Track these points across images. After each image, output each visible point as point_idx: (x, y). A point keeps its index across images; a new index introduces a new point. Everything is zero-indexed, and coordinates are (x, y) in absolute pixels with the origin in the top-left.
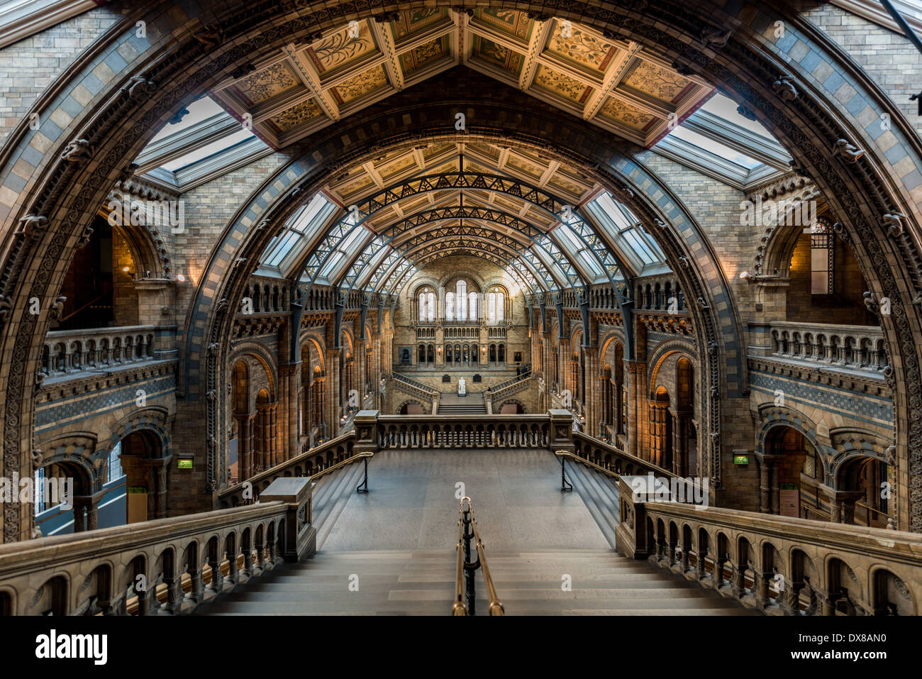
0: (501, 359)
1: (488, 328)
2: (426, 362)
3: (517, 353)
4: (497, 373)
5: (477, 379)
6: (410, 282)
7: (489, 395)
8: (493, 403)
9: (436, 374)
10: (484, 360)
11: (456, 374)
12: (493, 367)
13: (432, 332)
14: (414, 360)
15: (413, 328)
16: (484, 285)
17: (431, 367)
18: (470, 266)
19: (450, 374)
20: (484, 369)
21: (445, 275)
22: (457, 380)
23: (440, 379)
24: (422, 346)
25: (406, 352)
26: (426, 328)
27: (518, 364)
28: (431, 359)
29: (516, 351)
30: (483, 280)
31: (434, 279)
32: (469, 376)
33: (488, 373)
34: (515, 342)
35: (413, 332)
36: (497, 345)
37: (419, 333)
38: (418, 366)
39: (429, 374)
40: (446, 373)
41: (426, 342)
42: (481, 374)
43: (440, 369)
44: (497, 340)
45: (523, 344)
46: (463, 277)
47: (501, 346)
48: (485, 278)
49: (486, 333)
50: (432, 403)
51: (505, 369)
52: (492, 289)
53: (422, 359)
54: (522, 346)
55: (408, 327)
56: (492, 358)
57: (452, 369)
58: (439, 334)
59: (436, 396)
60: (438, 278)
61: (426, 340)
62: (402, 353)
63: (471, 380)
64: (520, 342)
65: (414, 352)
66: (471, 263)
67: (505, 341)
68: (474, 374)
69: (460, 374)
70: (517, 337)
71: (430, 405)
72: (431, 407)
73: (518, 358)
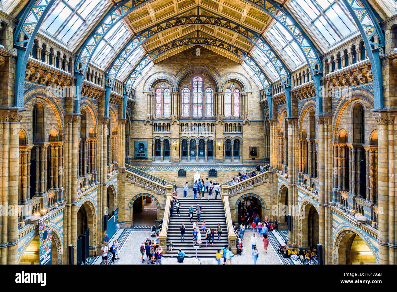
0: (237, 154)
1: (224, 123)
2: (162, 157)
3: (253, 148)
4: (233, 168)
5: (213, 173)
6: (147, 77)
7: (225, 189)
8: (230, 197)
9: (171, 168)
10: (220, 154)
11: (191, 168)
12: (228, 162)
13: (169, 127)
14: (149, 153)
15: (148, 122)
16: (220, 81)
17: (167, 162)
18: (207, 62)
19: (185, 169)
20: (220, 164)
21: (181, 70)
22: (192, 175)
23: (176, 173)
24: (158, 141)
25: (142, 145)
26: (162, 123)
27: (253, 159)
28: (167, 154)
29: (252, 146)
30: (219, 76)
31: (170, 74)
32: (204, 171)
33: (223, 168)
34: (251, 137)
35: (149, 126)
36: (233, 140)
37: (155, 127)
38: (152, 161)
39: (165, 168)
40: (181, 168)
41: (162, 136)
42: (216, 169)
43: (175, 163)
44: (233, 135)
45: (258, 139)
46: (199, 73)
47: (237, 142)
48: (221, 73)
49: (222, 128)
50: (165, 197)
51: (240, 164)
52: (228, 85)
53: (158, 154)
54: (258, 141)
55: (144, 121)
56: (228, 154)
57: (187, 163)
58: (175, 129)
59: (169, 189)
60: (175, 73)
61: (162, 135)
62: (138, 147)
63: (206, 174)
64: (255, 137)
65: (150, 146)
66: (208, 59)
67: (240, 136)
68: (209, 169)
69: (195, 168)
70: (253, 132)
71: (163, 199)
72: (165, 201)
73: (253, 152)
